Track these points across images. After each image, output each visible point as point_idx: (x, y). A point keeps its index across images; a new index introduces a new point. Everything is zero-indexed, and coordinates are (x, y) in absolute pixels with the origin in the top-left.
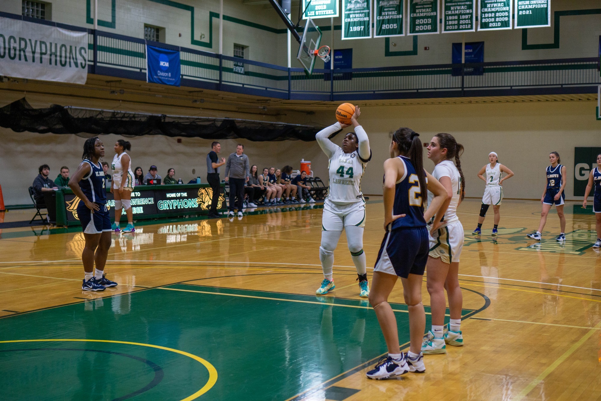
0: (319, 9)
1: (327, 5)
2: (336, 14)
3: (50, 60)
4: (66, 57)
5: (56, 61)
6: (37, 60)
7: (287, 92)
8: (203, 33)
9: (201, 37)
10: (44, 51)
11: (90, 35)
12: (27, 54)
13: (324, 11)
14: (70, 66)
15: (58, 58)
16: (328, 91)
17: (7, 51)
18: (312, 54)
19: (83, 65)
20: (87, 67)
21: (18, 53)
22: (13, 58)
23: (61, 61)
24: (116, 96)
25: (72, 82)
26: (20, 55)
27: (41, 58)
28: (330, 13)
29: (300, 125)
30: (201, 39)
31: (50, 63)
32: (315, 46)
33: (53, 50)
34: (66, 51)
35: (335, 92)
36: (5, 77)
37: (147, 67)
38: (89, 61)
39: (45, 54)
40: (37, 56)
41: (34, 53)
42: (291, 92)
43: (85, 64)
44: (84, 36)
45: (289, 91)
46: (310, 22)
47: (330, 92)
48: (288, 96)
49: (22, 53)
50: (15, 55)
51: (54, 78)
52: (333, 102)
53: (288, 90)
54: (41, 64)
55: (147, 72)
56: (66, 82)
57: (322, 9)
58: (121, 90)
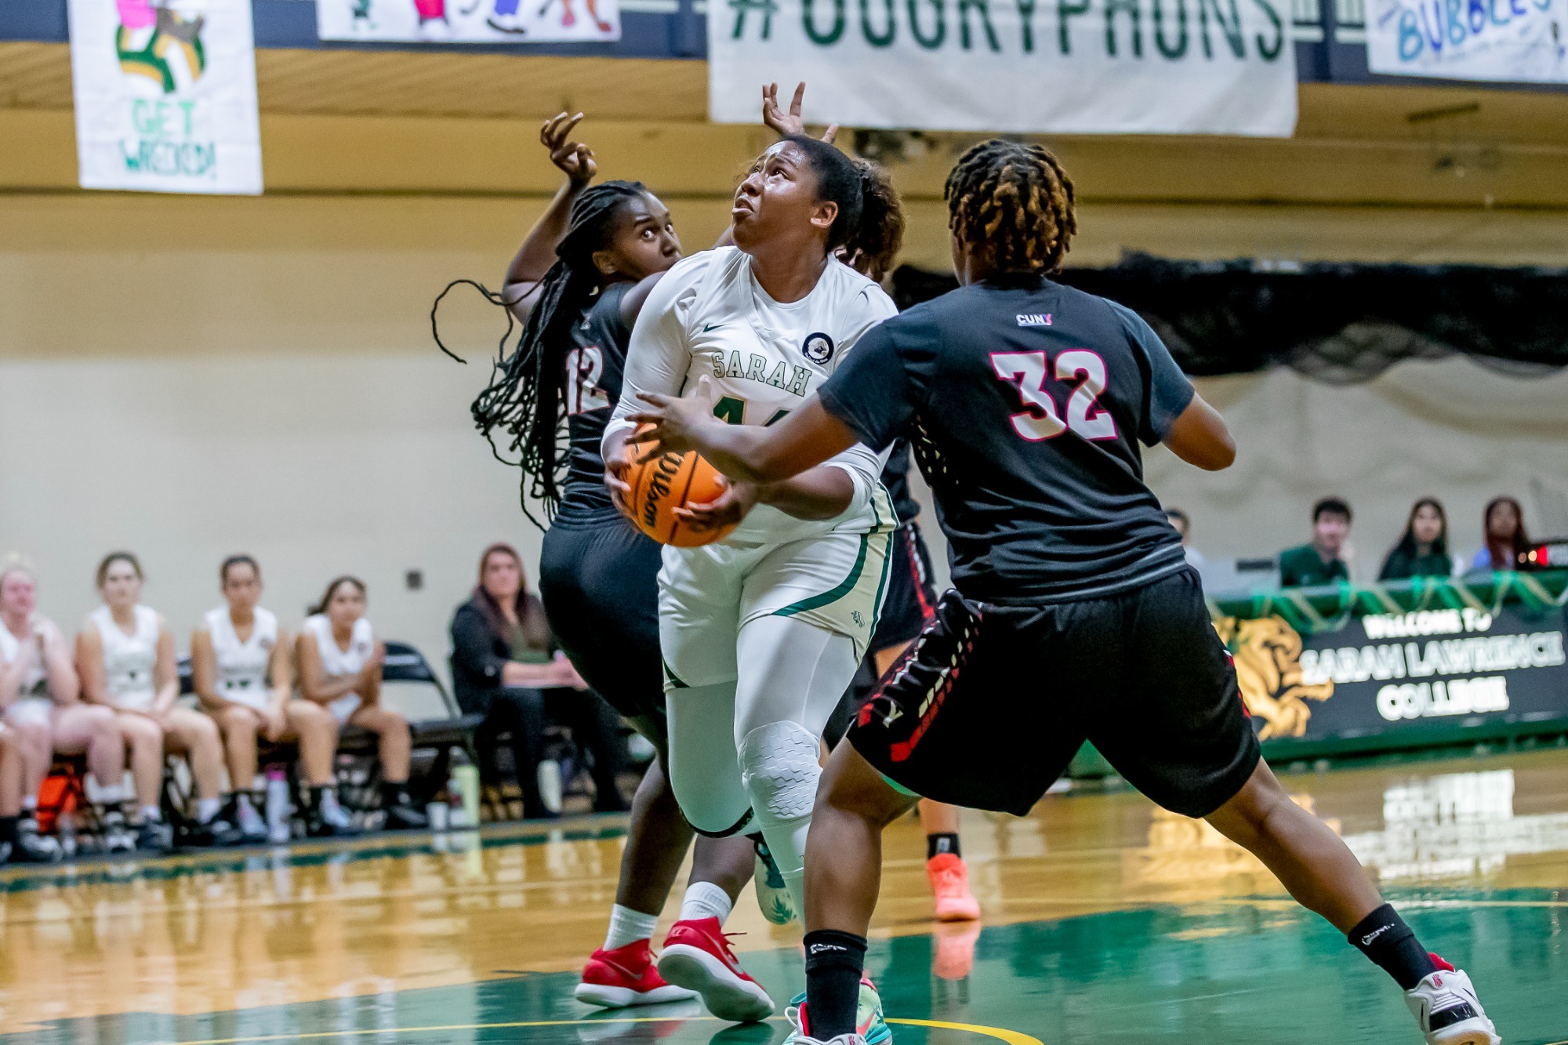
3: (1110, 34)
4: (1183, 17)
5: (1137, 35)
6: (1046, 40)
12: (997, 18)
14: (1208, 54)
15: (1147, 27)
17: (902, 15)
19: (1270, 44)
20: (1288, 55)
21: (952, 17)
22: (931, 44)
23: (1159, 39)
24: (1460, 181)
26: (965, 27)
27: (1063, 34)
31: (1112, 48)
36: (916, 134)
38: (1298, 23)
39: (1082, 10)
40: (1045, 21)
41: (1027, 10)
43: (1279, 42)
49: (974, 17)
50: (941, 28)
54: (1065, 57)
56: (1191, 130)
58: (1485, 153)
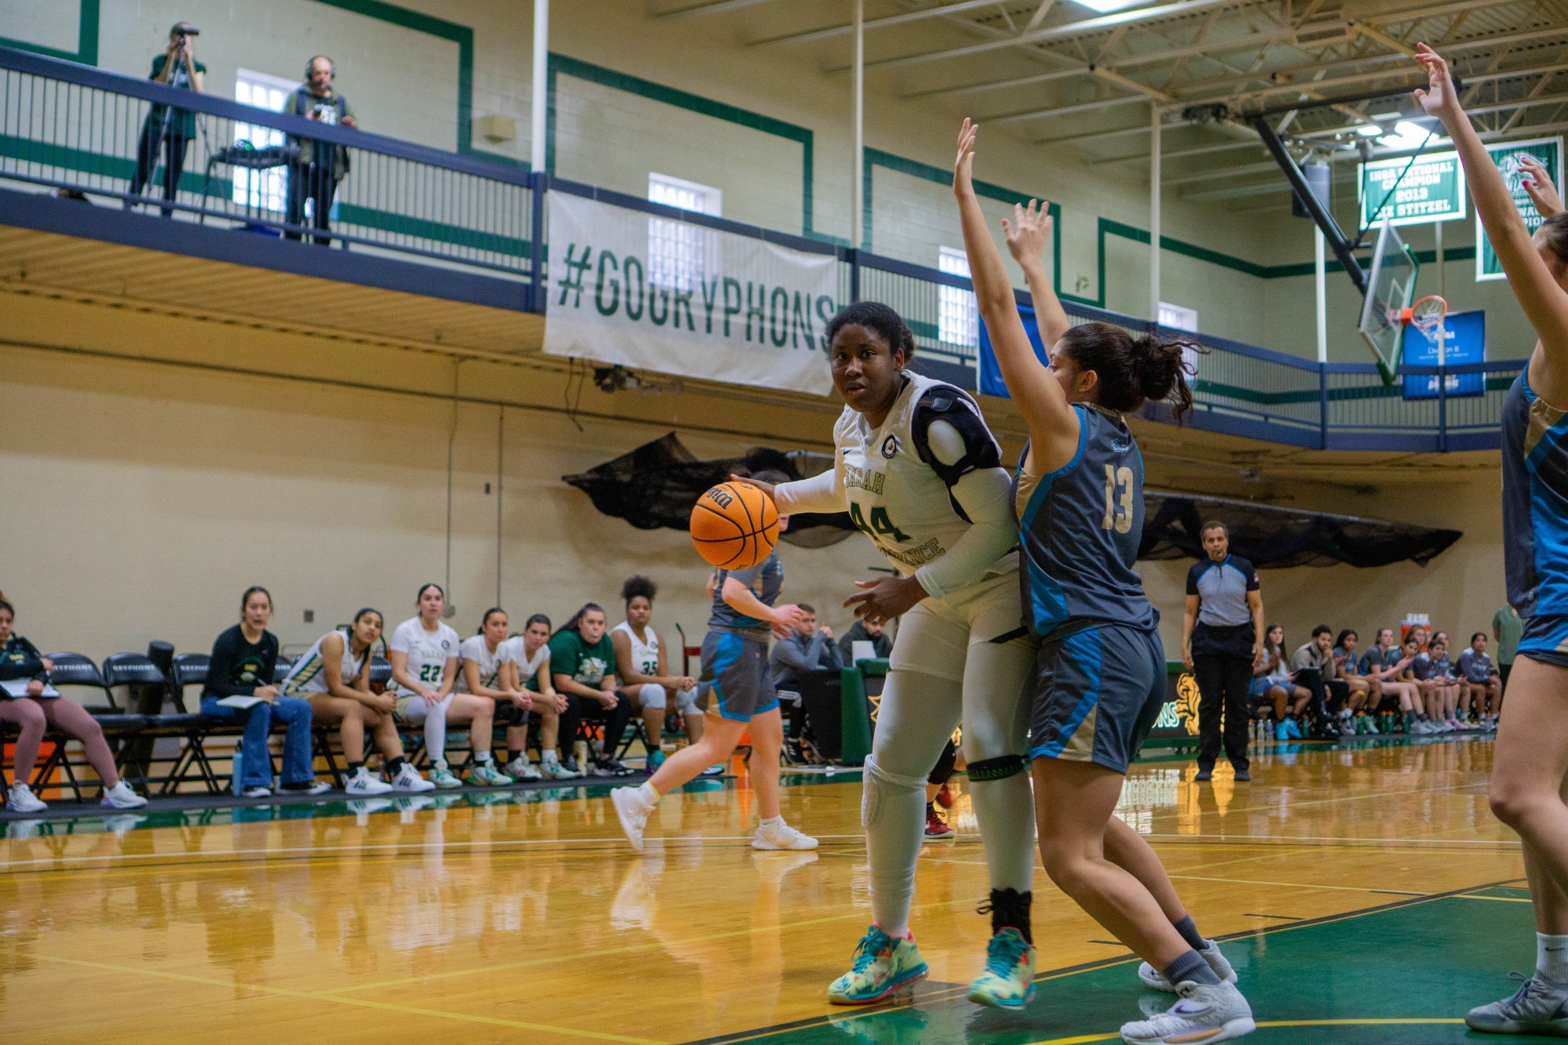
0: (1408, 199)
1: (1430, 188)
2: (1457, 210)
3: (749, 328)
4: (785, 322)
5: (762, 330)
6: (718, 328)
7: (1318, 429)
8: (1082, 274)
9: (1078, 285)
10: (733, 304)
11: (842, 263)
12: (694, 311)
13: (1423, 205)
14: (796, 346)
15: (767, 325)
16: (1430, 424)
17: (646, 303)
18: (1396, 321)
21: (671, 307)
22: (660, 322)
23: (773, 332)
25: (800, 389)
26: (677, 314)
27: (727, 324)
28: (1439, 209)
29: (1356, 519)
30: (1078, 290)
31: (749, 338)
32: (1401, 299)
33: (756, 304)
34: (785, 306)
35: (1452, 428)
36: (631, 375)
37: (977, 353)
39: (736, 311)
40: (718, 316)
41: (709, 308)
42: (1330, 430)
44: (827, 267)
45: (1323, 425)
46: (1389, 232)
47: (1437, 428)
48: (1320, 440)
49: (682, 309)
50: (665, 312)
51: (756, 378)
52: (1445, 456)
53: (1319, 422)
54: (726, 339)
55: (977, 365)
56: (784, 387)
57: (1416, 198)
